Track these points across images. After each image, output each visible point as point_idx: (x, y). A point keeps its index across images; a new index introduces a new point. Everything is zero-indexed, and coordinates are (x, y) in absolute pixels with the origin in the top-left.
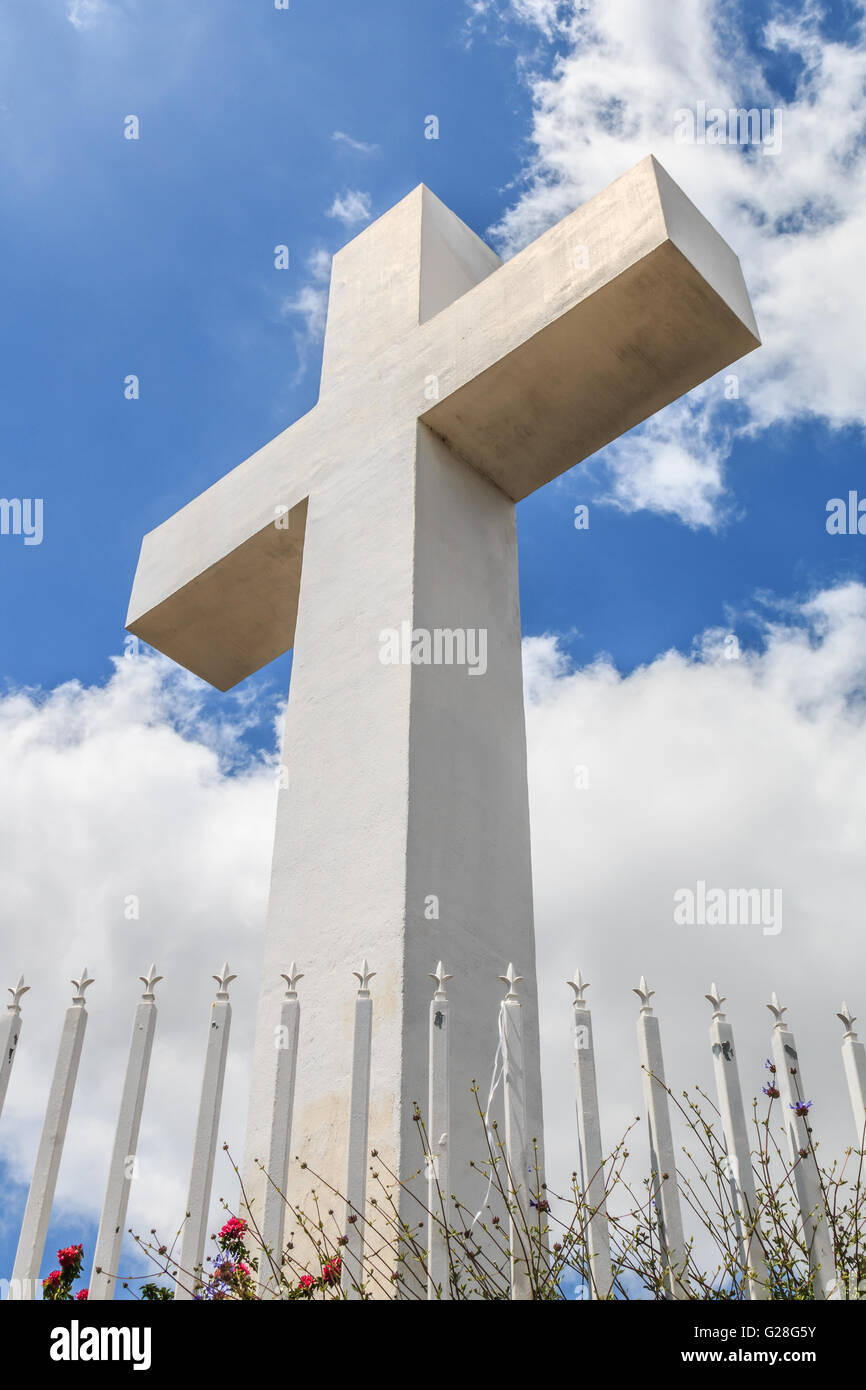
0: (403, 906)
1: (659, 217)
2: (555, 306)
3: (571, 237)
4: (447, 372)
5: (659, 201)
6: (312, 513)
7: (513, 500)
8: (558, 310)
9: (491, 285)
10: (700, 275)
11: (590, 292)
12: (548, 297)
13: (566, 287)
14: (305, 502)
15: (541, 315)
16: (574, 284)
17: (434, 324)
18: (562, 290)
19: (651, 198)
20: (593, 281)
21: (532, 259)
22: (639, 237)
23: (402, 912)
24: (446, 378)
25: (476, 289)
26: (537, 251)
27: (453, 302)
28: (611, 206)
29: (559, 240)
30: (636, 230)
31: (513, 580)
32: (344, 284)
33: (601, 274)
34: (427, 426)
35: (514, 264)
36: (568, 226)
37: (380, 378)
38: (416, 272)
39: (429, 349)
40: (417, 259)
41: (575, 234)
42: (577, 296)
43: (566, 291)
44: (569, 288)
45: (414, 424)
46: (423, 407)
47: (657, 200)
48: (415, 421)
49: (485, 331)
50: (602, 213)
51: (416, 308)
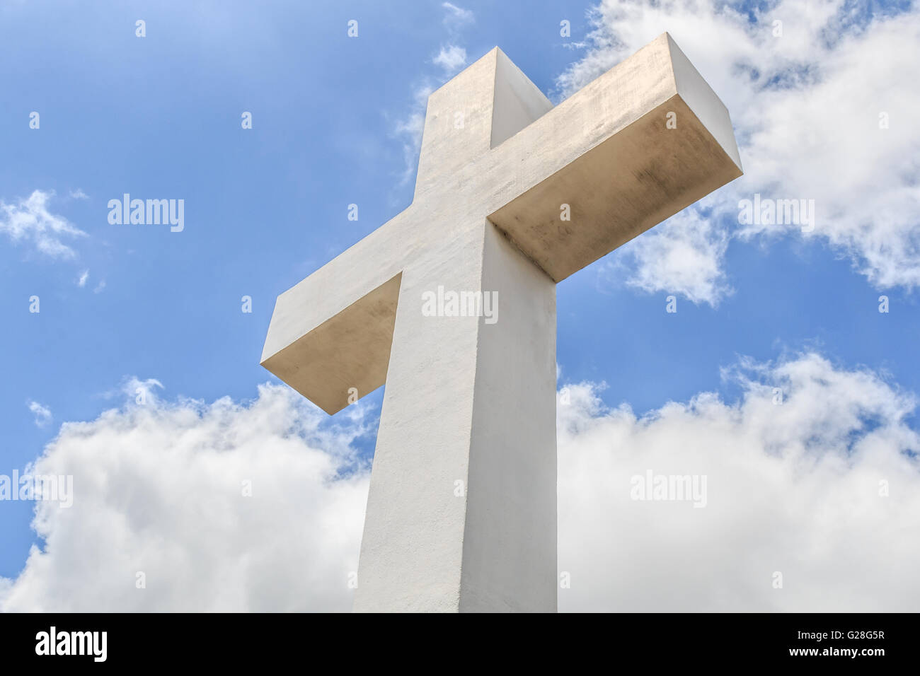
0: (459, 582)
1: (670, 78)
2: (591, 139)
3: (605, 89)
4: (510, 184)
5: (671, 66)
6: (404, 284)
7: (554, 281)
8: (594, 142)
9: (545, 122)
10: (699, 121)
11: (617, 130)
12: (586, 132)
13: (600, 125)
14: (400, 275)
15: (581, 145)
16: (606, 123)
17: (501, 149)
18: (597, 128)
19: (666, 63)
20: (620, 122)
21: (576, 104)
22: (656, 91)
23: (457, 587)
24: (509, 188)
25: (533, 125)
26: (579, 99)
27: (515, 133)
28: (635, 68)
29: (596, 91)
30: (654, 86)
31: (552, 340)
32: (436, 117)
33: (626, 117)
34: (493, 223)
35: (564, 106)
36: (604, 81)
37: (460, 186)
38: (490, 110)
39: (496, 167)
40: (491, 102)
41: (608, 87)
42: (609, 132)
43: (599, 129)
44: (603, 127)
45: (484, 221)
46: (490, 209)
47: (670, 65)
48: (485, 219)
49: (538, 156)
50: (629, 73)
51: (489, 136)
